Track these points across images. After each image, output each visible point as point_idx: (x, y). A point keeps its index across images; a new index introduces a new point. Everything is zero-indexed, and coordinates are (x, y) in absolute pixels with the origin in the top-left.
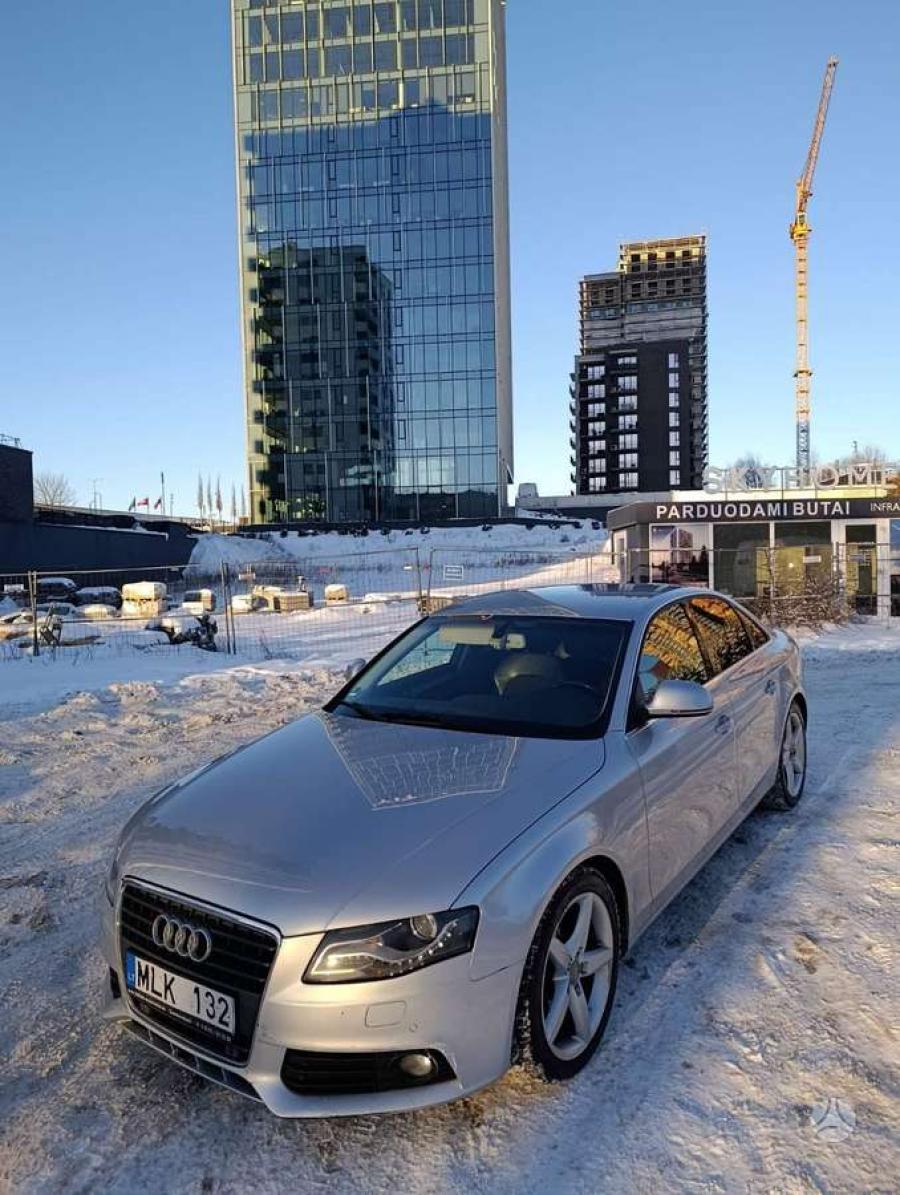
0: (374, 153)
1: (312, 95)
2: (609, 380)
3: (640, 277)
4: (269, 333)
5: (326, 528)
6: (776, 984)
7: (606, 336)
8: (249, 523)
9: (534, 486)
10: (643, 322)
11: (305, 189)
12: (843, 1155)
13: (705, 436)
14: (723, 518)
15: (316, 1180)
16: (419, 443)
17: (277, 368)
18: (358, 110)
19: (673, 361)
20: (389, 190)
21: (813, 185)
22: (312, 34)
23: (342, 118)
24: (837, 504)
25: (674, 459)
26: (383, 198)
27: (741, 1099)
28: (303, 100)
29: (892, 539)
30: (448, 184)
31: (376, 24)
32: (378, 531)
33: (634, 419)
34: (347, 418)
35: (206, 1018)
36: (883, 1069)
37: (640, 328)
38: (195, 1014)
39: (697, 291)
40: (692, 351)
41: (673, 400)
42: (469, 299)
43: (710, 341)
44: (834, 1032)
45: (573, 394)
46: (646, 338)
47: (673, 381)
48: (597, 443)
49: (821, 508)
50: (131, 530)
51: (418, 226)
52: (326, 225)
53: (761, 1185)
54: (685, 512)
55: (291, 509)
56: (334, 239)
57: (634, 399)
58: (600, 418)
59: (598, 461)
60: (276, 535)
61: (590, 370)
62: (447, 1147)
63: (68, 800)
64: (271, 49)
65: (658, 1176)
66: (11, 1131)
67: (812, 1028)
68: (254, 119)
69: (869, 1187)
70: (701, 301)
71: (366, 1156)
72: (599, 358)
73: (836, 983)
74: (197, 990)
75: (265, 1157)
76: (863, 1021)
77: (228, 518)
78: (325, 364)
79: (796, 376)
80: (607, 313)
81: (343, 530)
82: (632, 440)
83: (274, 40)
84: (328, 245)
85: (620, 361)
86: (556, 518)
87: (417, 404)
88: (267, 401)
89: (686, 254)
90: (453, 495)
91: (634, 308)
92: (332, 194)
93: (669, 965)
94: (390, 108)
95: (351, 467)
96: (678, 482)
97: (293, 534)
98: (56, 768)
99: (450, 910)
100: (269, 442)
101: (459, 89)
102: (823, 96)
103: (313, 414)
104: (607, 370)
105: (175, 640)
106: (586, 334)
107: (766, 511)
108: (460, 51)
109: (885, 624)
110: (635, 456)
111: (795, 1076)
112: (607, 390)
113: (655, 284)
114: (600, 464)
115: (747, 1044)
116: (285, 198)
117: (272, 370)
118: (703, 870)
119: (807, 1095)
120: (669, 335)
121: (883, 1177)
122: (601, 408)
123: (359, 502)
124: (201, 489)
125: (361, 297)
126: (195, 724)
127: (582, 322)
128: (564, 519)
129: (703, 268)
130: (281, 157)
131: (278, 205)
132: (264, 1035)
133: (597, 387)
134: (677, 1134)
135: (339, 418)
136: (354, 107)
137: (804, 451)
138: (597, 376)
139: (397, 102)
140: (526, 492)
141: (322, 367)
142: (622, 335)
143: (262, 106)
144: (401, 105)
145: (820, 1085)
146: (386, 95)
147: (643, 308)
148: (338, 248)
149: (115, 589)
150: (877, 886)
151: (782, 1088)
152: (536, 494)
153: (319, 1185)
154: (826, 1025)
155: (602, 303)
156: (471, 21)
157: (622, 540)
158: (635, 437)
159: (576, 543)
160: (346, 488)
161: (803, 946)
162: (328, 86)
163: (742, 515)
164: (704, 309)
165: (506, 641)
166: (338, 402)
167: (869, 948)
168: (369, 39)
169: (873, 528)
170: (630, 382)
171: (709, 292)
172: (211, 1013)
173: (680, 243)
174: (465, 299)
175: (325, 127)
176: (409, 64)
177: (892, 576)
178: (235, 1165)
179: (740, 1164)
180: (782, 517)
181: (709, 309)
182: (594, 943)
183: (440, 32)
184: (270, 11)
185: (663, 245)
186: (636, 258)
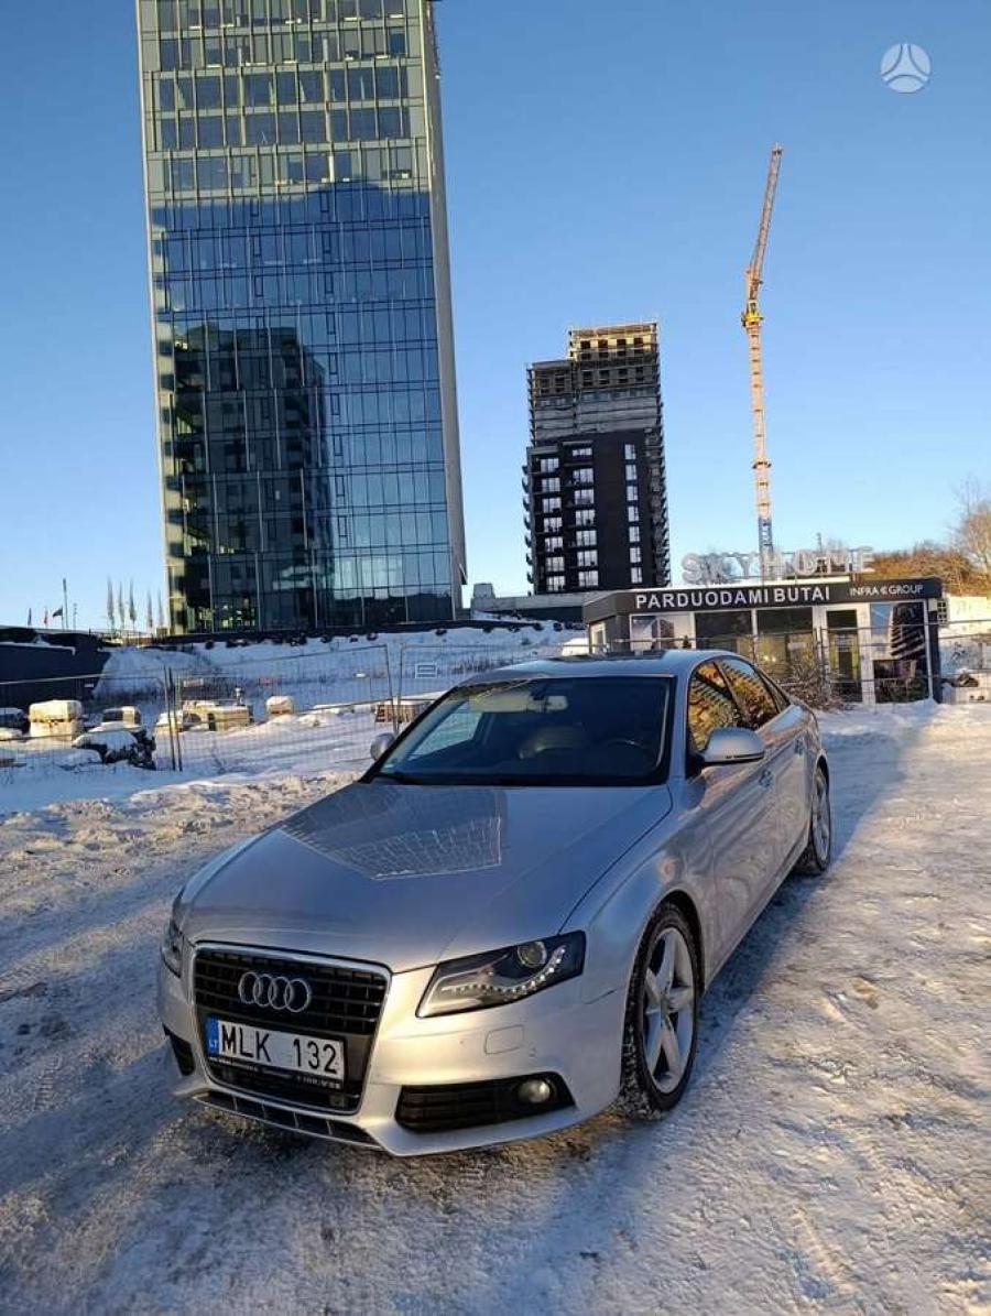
0: (303, 229)
1: (232, 165)
2: (564, 472)
3: (593, 364)
4: (188, 422)
5: (259, 637)
6: (844, 1020)
7: (558, 427)
8: (169, 634)
9: (489, 586)
10: (596, 412)
11: (227, 265)
12: (938, 1149)
13: (666, 530)
14: (705, 606)
15: (438, 1221)
16: (362, 541)
17: (198, 460)
18: (283, 182)
19: (629, 453)
20: (321, 269)
21: (763, 273)
22: (232, 100)
23: (265, 190)
24: (817, 589)
25: (635, 555)
26: (314, 278)
27: (834, 1115)
28: (222, 171)
29: (872, 623)
30: (386, 264)
31: (302, 93)
32: (319, 639)
33: (592, 513)
34: (280, 515)
35: (308, 1070)
36: (958, 1080)
37: (592, 417)
38: (296, 1068)
39: (651, 380)
40: (648, 443)
41: (631, 494)
42: (412, 386)
43: (667, 432)
44: (907, 1054)
45: (526, 488)
46: (601, 428)
47: (631, 473)
48: (554, 540)
49: (801, 593)
50: (31, 645)
51: (354, 308)
52: (251, 305)
53: (870, 1180)
54: (665, 601)
55: (218, 617)
56: (261, 320)
57: (591, 493)
58: (556, 513)
59: (555, 559)
60: (200, 646)
61: (543, 462)
62: (562, 1180)
63: (41, 916)
64: (186, 114)
65: (772, 1182)
66: (96, 1213)
67: (886, 1052)
68: (166, 189)
69: (968, 1170)
70: (654, 388)
71: (481, 1197)
72: (553, 449)
73: (899, 1014)
74: (297, 1043)
75: (379, 1207)
76: (931, 1043)
77: (143, 628)
78: (253, 456)
79: (755, 467)
80: (558, 402)
81: (279, 637)
82: (590, 537)
83: (189, 105)
84: (253, 327)
85: (575, 453)
86: (515, 620)
87: (358, 499)
88: (188, 497)
89: (638, 342)
90: (402, 599)
91: (586, 397)
92: (258, 273)
93: (736, 1013)
94: (319, 181)
95: (286, 568)
96: (640, 580)
97: (220, 646)
98: (16, 888)
99: (558, 936)
100: (190, 543)
101: (394, 164)
102: (769, 183)
103: (240, 511)
104: (561, 463)
105: (109, 758)
106: (537, 424)
107: (747, 599)
108: (393, 125)
109: (872, 710)
110: (594, 553)
111: (881, 1092)
112: (562, 483)
113: (607, 372)
114: (557, 563)
115: (827, 1070)
116: (204, 275)
117: (193, 462)
118: (750, 931)
119: (894, 1106)
120: (625, 426)
121: (979, 1161)
122: (556, 503)
123: (295, 607)
124: (111, 597)
125: (293, 384)
126: (165, 836)
127: (532, 412)
128: (523, 621)
129: (656, 356)
130: (198, 230)
131: (197, 283)
132: (378, 1075)
133: (551, 481)
134: (780, 1148)
135: (270, 516)
136: (280, 179)
137: (767, 545)
138: (551, 469)
139: (328, 176)
140: (481, 593)
141: (250, 459)
142: (575, 426)
143: (176, 174)
144: (332, 179)
145: (904, 1098)
146: (314, 168)
147: (596, 397)
148: (265, 330)
149: (19, 711)
150: (917, 932)
151: (870, 1102)
152: (493, 595)
153: (442, 1225)
154: (897, 1050)
155: (553, 392)
156: (405, 95)
157: (600, 633)
158: (593, 533)
159: (537, 646)
160: (280, 591)
161: (862, 987)
162: (250, 156)
163: (723, 603)
164: (658, 398)
165: (547, 703)
166: (269, 498)
167: (924, 983)
168: (295, 108)
169: (853, 613)
170: (586, 475)
171: (663, 382)
172: (315, 1063)
173: (631, 330)
174: (407, 386)
175: (247, 200)
176: (339, 135)
177: (875, 662)
178: (350, 1216)
179: (847, 1166)
180: (764, 604)
181: (664, 399)
182: (677, 983)
183: (372, 104)
184: (183, 74)
185: (613, 332)
186: (586, 345)
